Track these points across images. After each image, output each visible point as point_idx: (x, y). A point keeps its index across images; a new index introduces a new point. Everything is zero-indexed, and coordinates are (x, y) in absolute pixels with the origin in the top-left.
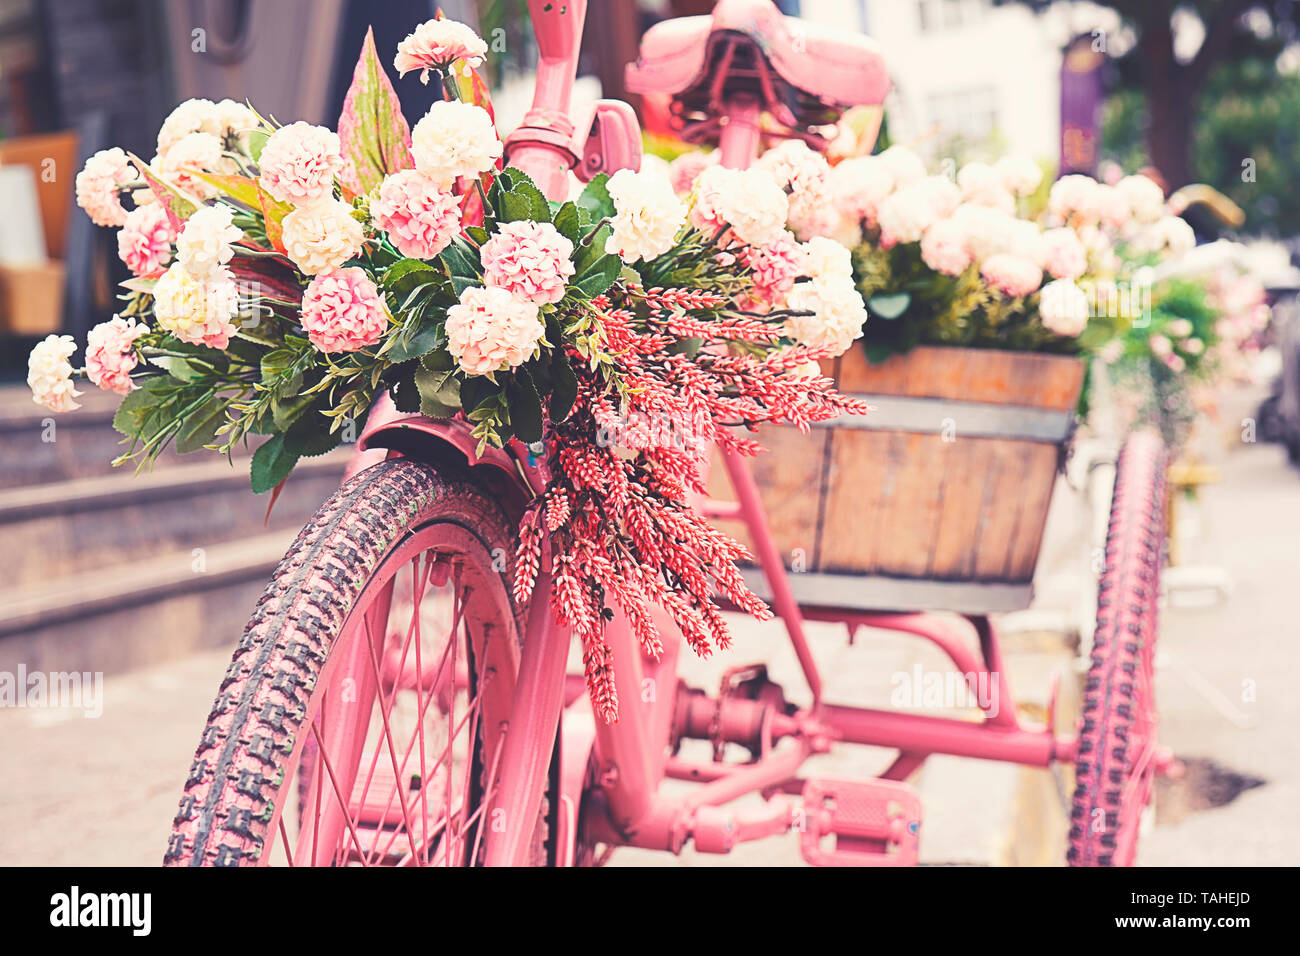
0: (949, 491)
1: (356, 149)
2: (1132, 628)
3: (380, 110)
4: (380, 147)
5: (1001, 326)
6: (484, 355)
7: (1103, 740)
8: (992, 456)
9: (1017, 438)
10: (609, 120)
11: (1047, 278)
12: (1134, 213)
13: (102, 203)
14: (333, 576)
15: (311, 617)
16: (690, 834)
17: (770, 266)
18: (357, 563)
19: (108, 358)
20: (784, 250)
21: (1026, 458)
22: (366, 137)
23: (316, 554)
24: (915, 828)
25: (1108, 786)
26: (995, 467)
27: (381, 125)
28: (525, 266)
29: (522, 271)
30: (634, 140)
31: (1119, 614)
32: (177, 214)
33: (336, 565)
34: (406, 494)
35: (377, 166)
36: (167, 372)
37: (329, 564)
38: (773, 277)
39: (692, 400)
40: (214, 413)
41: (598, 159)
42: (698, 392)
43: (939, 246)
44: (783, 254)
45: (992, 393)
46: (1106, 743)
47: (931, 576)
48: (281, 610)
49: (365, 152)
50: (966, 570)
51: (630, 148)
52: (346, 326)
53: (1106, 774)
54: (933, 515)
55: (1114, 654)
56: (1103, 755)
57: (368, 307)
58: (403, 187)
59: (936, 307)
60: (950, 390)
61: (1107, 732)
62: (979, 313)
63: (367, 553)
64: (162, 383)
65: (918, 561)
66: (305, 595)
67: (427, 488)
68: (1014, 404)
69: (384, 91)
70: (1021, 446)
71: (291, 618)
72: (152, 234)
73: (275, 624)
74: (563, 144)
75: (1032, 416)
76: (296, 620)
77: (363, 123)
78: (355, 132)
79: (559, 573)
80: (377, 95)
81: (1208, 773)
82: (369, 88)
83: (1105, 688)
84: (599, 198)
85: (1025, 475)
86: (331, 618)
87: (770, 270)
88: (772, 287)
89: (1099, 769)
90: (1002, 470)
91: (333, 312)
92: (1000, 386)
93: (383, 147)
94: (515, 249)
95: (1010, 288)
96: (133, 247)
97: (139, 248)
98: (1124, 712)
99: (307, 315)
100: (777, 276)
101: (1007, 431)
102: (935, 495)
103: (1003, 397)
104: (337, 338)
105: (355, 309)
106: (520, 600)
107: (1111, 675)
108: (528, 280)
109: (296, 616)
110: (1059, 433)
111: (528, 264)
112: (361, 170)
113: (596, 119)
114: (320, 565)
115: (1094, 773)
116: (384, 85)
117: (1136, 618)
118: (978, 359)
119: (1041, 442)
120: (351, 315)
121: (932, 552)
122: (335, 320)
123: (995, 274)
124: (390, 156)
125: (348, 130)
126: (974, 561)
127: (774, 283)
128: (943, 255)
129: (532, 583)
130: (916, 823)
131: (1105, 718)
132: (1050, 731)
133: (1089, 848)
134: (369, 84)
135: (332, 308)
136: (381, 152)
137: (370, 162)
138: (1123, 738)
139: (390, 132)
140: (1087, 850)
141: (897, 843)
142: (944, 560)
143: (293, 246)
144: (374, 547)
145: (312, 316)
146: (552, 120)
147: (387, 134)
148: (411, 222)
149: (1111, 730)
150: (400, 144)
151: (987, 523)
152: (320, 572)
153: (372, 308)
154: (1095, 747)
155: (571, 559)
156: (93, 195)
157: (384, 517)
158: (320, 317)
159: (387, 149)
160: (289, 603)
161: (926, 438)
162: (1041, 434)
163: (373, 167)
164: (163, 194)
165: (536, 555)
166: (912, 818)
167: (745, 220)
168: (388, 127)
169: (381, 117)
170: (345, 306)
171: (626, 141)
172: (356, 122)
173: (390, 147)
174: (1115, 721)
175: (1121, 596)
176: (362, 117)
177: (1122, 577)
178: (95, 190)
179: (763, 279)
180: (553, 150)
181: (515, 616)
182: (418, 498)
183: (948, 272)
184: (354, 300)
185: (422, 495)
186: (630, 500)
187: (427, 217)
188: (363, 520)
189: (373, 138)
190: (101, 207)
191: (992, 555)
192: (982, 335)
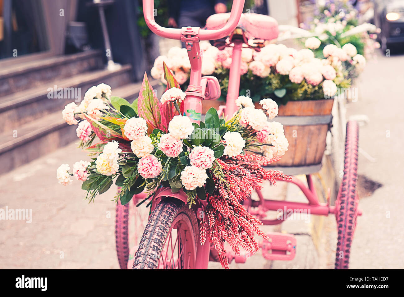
0: (298, 142)
1: (144, 106)
2: (353, 185)
3: (150, 95)
4: (150, 105)
5: (312, 94)
6: (192, 186)
7: (346, 218)
8: (310, 130)
9: (317, 125)
10: (211, 83)
11: (324, 79)
12: (348, 55)
13: (70, 120)
14: (155, 249)
15: (151, 263)
16: (234, 258)
17: (262, 134)
18: (161, 243)
19: (80, 173)
20: (265, 129)
21: (319, 130)
22: (146, 103)
23: (150, 243)
24: (295, 247)
25: (348, 231)
26: (311, 133)
27: (151, 99)
28: (202, 160)
29: (201, 161)
30: (218, 88)
31: (349, 181)
32: (94, 126)
33: (156, 246)
34: (170, 216)
35: (150, 110)
36: (95, 172)
37: (154, 245)
38: (263, 137)
39: (245, 183)
40: (108, 182)
41: (208, 93)
42: (247, 180)
43: (294, 76)
44: (265, 130)
45: (310, 113)
46: (347, 219)
47: (294, 166)
48: (143, 262)
49: (146, 107)
50: (303, 163)
51: (217, 91)
52: (151, 172)
53: (347, 227)
54: (293, 149)
55: (348, 193)
56: (346, 222)
57: (157, 167)
58: (167, 140)
59: (293, 91)
60: (297, 113)
61: (347, 216)
62: (306, 91)
63: (163, 239)
64: (94, 175)
65: (290, 162)
66: (149, 256)
67: (174, 212)
68: (316, 115)
69: (151, 90)
70: (318, 127)
71: (146, 264)
72: (86, 130)
73: (142, 266)
74: (200, 96)
75: (321, 118)
76: (147, 264)
77: (145, 98)
78: (143, 101)
79: (212, 236)
80: (149, 91)
81: (364, 180)
82: (146, 89)
83: (346, 204)
84: (212, 114)
85: (319, 134)
86: (156, 262)
87: (262, 135)
88: (262, 139)
89: (345, 226)
90: (313, 134)
91: (147, 169)
92: (312, 110)
93: (151, 105)
94: (199, 156)
95: (314, 83)
96: (81, 134)
97: (83, 134)
98: (352, 209)
99: (139, 169)
100: (264, 136)
101: (314, 123)
102: (294, 143)
103: (313, 114)
104: (148, 175)
105: (153, 168)
106: (202, 244)
107: (348, 199)
108: (203, 164)
109: (147, 263)
110: (328, 121)
111: (203, 160)
112: (145, 111)
113: (207, 83)
114: (151, 246)
115: (344, 227)
116: (151, 89)
117: (354, 182)
118: (305, 103)
119: (323, 125)
120: (152, 169)
121: (293, 159)
122: (148, 171)
123: (310, 79)
124: (154, 108)
125: (141, 101)
126: (305, 160)
127: (263, 138)
128: (296, 78)
129: (205, 239)
130: (294, 246)
131: (347, 212)
132: (328, 206)
133: (343, 248)
134: (146, 88)
135: (147, 168)
136: (151, 106)
137: (148, 109)
138: (352, 217)
139: (153, 102)
140: (342, 248)
141: (290, 251)
142: (297, 161)
143: (135, 151)
144: (164, 237)
145: (141, 169)
146: (196, 89)
147: (152, 102)
148: (169, 149)
149: (349, 215)
150: (156, 105)
151: (309, 149)
152: (152, 248)
153: (158, 167)
154: (344, 220)
155: (215, 232)
156: (68, 117)
157: (166, 226)
158: (143, 170)
159: (152, 106)
160: (145, 259)
161: (291, 127)
162: (324, 122)
163: (148, 111)
164: (90, 121)
165: (205, 230)
166: (293, 244)
167: (256, 125)
168: (153, 100)
169: (150, 97)
170: (151, 167)
171: (216, 89)
172: (143, 98)
173: (153, 106)
174: (349, 212)
175: (350, 176)
176: (145, 97)
177: (350, 170)
178: (68, 116)
179: (260, 137)
180: (197, 97)
181: (192, 226)
182: (173, 216)
183: (297, 83)
184: (153, 165)
185: (173, 215)
186: (230, 214)
187: (174, 148)
188: (160, 229)
189: (148, 103)
190: (71, 121)
191: (310, 158)
192: (306, 97)
